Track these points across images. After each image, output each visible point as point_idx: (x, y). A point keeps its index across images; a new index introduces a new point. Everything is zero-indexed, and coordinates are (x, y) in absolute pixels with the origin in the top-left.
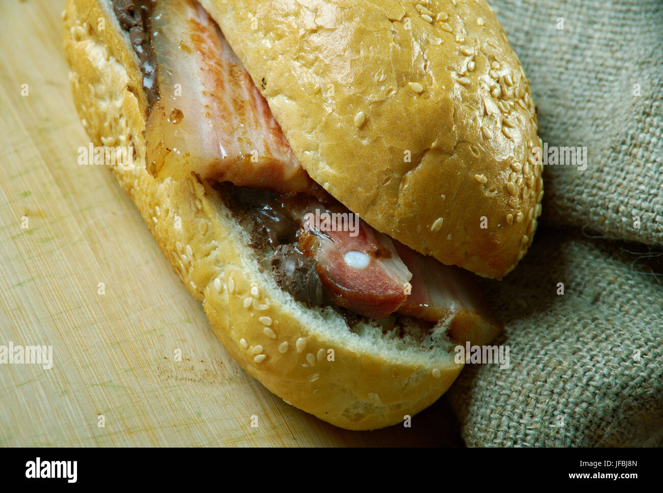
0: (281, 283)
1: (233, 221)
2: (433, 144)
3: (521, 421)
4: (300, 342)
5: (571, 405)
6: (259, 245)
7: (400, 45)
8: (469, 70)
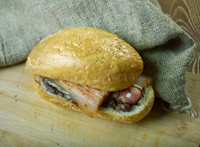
0: (124, 111)
1: (107, 109)
2: (123, 71)
3: (173, 91)
4: (136, 117)
5: (178, 82)
6: (114, 109)
7: (102, 63)
8: (113, 53)
